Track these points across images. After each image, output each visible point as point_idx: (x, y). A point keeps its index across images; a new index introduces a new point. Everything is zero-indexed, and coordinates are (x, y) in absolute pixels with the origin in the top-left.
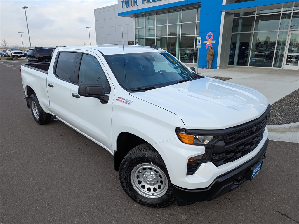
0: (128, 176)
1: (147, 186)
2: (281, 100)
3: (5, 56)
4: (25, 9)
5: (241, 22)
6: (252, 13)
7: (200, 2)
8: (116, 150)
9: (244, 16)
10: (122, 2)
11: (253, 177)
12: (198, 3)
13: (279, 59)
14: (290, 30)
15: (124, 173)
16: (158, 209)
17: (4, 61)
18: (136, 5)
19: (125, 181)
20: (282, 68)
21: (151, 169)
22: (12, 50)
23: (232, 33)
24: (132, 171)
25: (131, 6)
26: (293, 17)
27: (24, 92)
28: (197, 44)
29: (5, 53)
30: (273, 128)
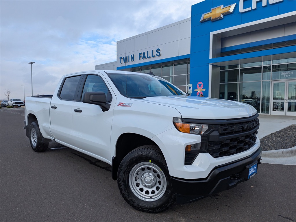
0: (127, 178)
1: (145, 189)
2: (272, 134)
3: (5, 106)
4: (32, 64)
5: (227, 74)
6: (236, 66)
7: (190, 58)
8: (114, 156)
9: (229, 69)
10: (121, 58)
11: (250, 177)
12: (188, 58)
13: (265, 110)
14: (272, 80)
15: (123, 174)
16: (157, 215)
17: (5, 109)
18: (133, 60)
19: (123, 183)
20: (269, 114)
21: (149, 169)
22: (14, 100)
23: (220, 83)
24: (130, 172)
25: (129, 61)
26: (273, 71)
27: (25, 121)
28: (189, 90)
29: (6, 104)
30: (266, 153)
